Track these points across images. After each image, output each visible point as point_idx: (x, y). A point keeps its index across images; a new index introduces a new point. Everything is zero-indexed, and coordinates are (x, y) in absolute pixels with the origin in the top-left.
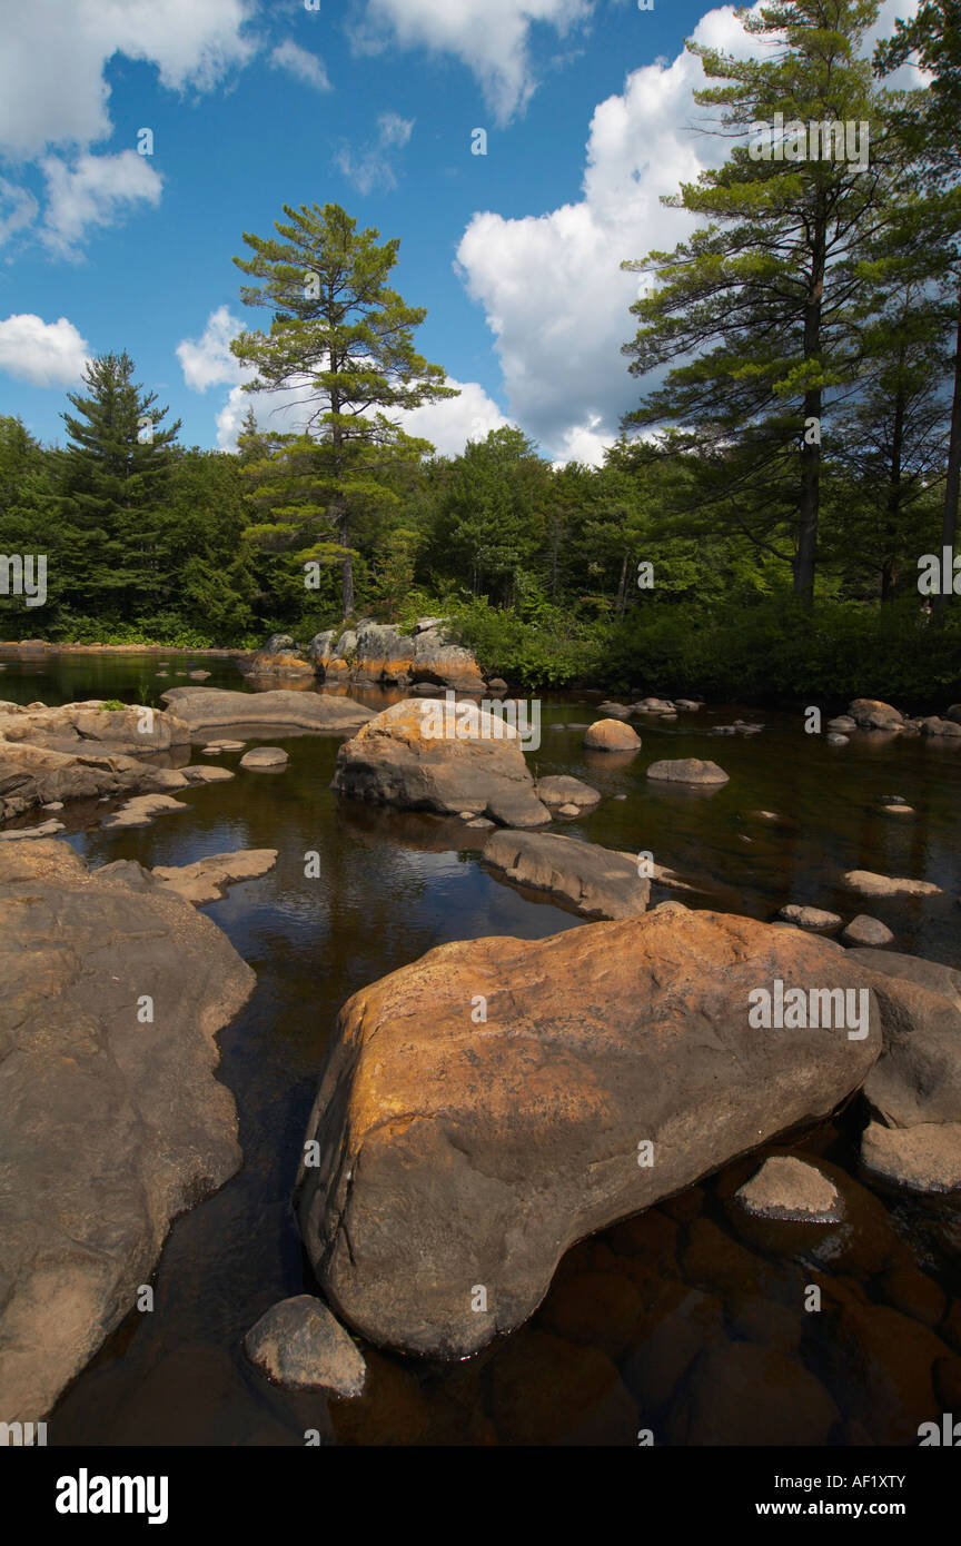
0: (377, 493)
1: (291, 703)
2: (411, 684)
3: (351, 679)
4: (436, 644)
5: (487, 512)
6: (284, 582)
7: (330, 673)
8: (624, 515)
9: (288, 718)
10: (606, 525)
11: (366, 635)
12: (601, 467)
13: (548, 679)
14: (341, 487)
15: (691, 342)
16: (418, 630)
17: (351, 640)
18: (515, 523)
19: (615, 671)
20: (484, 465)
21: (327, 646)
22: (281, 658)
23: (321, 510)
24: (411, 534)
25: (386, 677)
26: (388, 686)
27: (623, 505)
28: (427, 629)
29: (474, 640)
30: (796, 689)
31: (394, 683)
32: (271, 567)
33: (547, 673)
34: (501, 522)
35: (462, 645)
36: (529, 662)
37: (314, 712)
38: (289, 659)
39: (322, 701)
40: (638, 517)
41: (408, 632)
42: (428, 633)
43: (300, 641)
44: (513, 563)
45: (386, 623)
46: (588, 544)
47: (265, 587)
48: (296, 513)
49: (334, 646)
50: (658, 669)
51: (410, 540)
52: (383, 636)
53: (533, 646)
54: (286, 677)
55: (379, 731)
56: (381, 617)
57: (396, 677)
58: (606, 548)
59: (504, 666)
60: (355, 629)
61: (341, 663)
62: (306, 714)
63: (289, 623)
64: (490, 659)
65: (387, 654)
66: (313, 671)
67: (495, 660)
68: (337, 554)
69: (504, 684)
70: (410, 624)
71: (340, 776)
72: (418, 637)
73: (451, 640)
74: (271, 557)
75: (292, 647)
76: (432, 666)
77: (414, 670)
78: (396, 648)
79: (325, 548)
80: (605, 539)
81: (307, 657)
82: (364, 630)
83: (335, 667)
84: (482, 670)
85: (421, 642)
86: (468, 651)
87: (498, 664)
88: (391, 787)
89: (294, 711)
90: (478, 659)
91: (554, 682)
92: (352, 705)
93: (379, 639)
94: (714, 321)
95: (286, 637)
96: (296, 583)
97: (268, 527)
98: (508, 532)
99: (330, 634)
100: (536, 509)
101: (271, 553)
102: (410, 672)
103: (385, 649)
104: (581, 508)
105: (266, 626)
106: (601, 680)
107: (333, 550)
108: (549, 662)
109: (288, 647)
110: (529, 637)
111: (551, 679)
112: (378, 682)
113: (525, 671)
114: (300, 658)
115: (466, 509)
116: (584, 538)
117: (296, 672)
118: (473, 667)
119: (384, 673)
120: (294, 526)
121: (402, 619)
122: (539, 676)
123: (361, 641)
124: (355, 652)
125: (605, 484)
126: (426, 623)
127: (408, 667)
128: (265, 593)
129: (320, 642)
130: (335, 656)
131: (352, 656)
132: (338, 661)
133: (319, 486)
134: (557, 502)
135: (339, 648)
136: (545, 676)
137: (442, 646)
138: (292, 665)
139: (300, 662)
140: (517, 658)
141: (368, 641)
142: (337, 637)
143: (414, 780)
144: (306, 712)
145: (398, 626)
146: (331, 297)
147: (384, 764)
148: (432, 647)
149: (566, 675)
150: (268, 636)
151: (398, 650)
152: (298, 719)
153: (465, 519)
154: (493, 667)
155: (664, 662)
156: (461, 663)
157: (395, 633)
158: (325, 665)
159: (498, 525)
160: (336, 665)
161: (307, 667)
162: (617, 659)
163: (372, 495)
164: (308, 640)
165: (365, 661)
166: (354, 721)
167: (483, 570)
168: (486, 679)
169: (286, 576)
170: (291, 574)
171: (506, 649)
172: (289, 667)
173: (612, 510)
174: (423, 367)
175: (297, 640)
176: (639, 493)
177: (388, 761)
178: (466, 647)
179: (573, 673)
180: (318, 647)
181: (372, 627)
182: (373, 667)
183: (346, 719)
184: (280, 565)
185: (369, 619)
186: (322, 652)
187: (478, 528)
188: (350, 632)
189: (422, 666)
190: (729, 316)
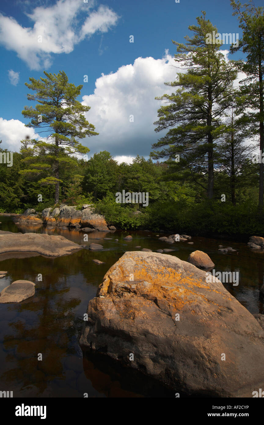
0: (71, 162)
1: (36, 240)
2: (81, 228)
3: (57, 225)
4: (90, 213)
5: (99, 174)
6: (32, 192)
7: (49, 223)
8: (139, 177)
9: (33, 248)
10: (134, 180)
11: (63, 209)
12: (132, 164)
13: (131, 226)
14: (57, 159)
15: (174, 123)
16: (83, 208)
17: (57, 211)
18: (108, 177)
19: (155, 224)
20: (99, 161)
21: (48, 213)
22: (30, 217)
23: (50, 166)
24: (81, 176)
25: (71, 225)
26: (72, 228)
27: (139, 175)
28: (86, 208)
29: (104, 212)
30: (219, 231)
31: (74, 227)
32: (28, 187)
33: (131, 224)
34: (104, 177)
35: (100, 214)
36: (124, 220)
37: (48, 245)
38: (33, 217)
39: (51, 239)
40: (143, 178)
41: (79, 209)
42: (86, 209)
43: (38, 211)
44: (107, 190)
45: (71, 206)
46: (129, 185)
47: (26, 193)
48: (40, 166)
49: (51, 213)
50: (170, 223)
51: (81, 178)
52: (70, 210)
53: (125, 215)
54: (31, 224)
55: (126, 288)
56: (70, 203)
57: (75, 225)
58: (134, 186)
59: (115, 221)
60: (59, 207)
61: (53, 219)
62: (44, 247)
63: (34, 205)
64: (110, 219)
65: (71, 216)
66: (42, 222)
67: (112, 219)
68: (55, 181)
69: (115, 228)
70: (80, 206)
71: (90, 335)
72: (84, 211)
73: (95, 212)
74: (29, 183)
75: (35, 213)
76: (89, 221)
77: (82, 223)
78: (75, 214)
79: (51, 179)
80: (134, 184)
81: (40, 217)
82: (63, 208)
83: (51, 221)
84: (107, 223)
85: (84, 212)
86: (102, 216)
87: (113, 220)
88: (154, 360)
89: (37, 244)
90: (106, 219)
91: (133, 228)
92: (66, 241)
93: (69, 211)
94: (181, 117)
95: (32, 210)
96: (36, 192)
97: (30, 170)
98: (106, 180)
99: (50, 209)
100: (114, 174)
101: (29, 182)
102: (80, 223)
103: (71, 215)
104: (127, 175)
105: (25, 206)
106: (150, 227)
107: (54, 180)
108: (131, 221)
109: (33, 213)
110: (123, 211)
111: (133, 227)
112: (67, 227)
113: (123, 224)
114: (38, 217)
115: (93, 173)
116: (127, 183)
117: (36, 222)
118: (104, 222)
119: (70, 223)
120: (39, 170)
121: (77, 204)
122: (128, 225)
123: (61, 211)
124: (59, 215)
125: (134, 169)
126: (86, 206)
127: (79, 221)
128: (26, 195)
129: (46, 212)
130: (51, 217)
131: (58, 217)
132: (52, 219)
133: (49, 158)
134: (120, 173)
135: (53, 214)
136: (130, 226)
137: (92, 214)
138: (34, 220)
139: (37, 218)
140: (120, 219)
141: (64, 212)
142: (52, 210)
143: (190, 362)
144: (44, 245)
145: (75, 206)
146: (58, 101)
147: (146, 333)
148: (88, 214)
149: (138, 225)
150: (26, 209)
151: (76, 215)
152: (39, 249)
153: (93, 176)
154: (111, 222)
155: (173, 221)
156: (100, 220)
157: (74, 209)
158: (47, 220)
159: (103, 178)
160: (51, 220)
161: (40, 221)
162: (155, 220)
163: (69, 162)
164: (41, 211)
165: (63, 219)
166: (67, 249)
167: (98, 191)
168: (108, 226)
169: (33, 190)
170: (35, 189)
171: (116, 215)
172: (33, 221)
173: (136, 176)
174: (87, 124)
175: (37, 211)
176: (143, 172)
177: (150, 330)
178: (101, 215)
179: (140, 225)
180: (45, 213)
181: (66, 207)
182: (66, 221)
183: (64, 249)
184: (32, 186)
185: (65, 204)
186: (46, 215)
187: (96, 178)
188: (57, 208)
189: (85, 221)
190: (185, 116)
